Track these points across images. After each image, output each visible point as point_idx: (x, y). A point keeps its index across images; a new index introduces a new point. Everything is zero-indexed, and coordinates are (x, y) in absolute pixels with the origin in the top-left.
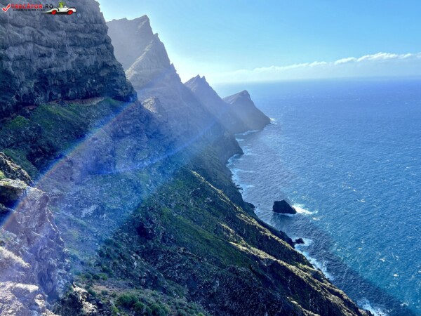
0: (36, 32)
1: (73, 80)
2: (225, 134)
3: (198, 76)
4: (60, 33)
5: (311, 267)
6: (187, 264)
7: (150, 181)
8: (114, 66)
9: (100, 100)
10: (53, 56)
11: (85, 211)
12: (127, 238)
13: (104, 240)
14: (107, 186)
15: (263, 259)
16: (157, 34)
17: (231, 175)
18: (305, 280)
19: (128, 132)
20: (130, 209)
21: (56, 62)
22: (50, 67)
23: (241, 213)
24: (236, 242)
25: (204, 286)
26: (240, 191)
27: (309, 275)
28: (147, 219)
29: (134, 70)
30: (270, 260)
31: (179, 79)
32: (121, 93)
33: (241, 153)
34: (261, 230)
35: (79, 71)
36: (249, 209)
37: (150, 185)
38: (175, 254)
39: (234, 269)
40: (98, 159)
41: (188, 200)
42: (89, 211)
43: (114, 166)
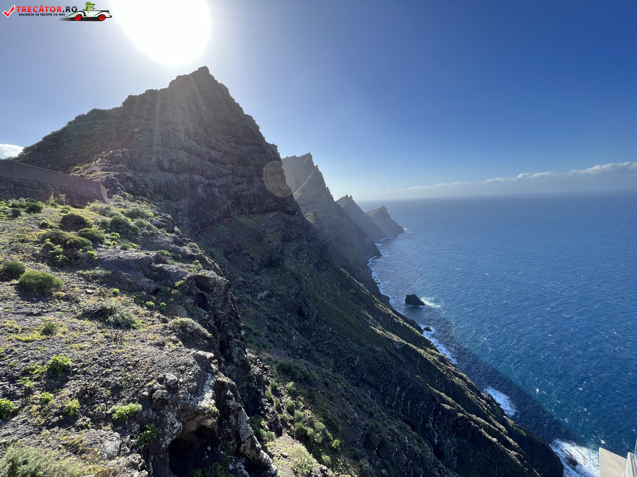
0: (234, 168)
1: (257, 200)
2: (367, 240)
3: (347, 196)
4: (250, 168)
5: (438, 352)
6: (334, 341)
7: (308, 274)
8: (286, 189)
9: (274, 214)
10: (245, 184)
11: (260, 295)
12: (289, 317)
13: (272, 317)
14: (277, 277)
15: (396, 342)
16: (317, 166)
17: (371, 272)
18: (432, 362)
19: (293, 237)
20: (293, 295)
21: (246, 188)
22: (242, 191)
23: (379, 303)
24: (373, 327)
25: (347, 360)
26: (378, 285)
27: (436, 359)
28: (305, 303)
29: (300, 192)
30: (402, 343)
31: (333, 198)
32: (289, 209)
33: (379, 255)
34: (395, 318)
35: (261, 194)
36: (385, 300)
37: (308, 278)
38: (325, 332)
39: (372, 348)
40: (271, 256)
41: (336, 290)
42: (263, 295)
43: (283, 263)
